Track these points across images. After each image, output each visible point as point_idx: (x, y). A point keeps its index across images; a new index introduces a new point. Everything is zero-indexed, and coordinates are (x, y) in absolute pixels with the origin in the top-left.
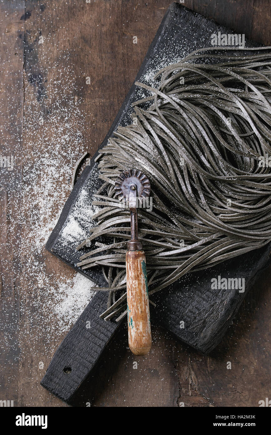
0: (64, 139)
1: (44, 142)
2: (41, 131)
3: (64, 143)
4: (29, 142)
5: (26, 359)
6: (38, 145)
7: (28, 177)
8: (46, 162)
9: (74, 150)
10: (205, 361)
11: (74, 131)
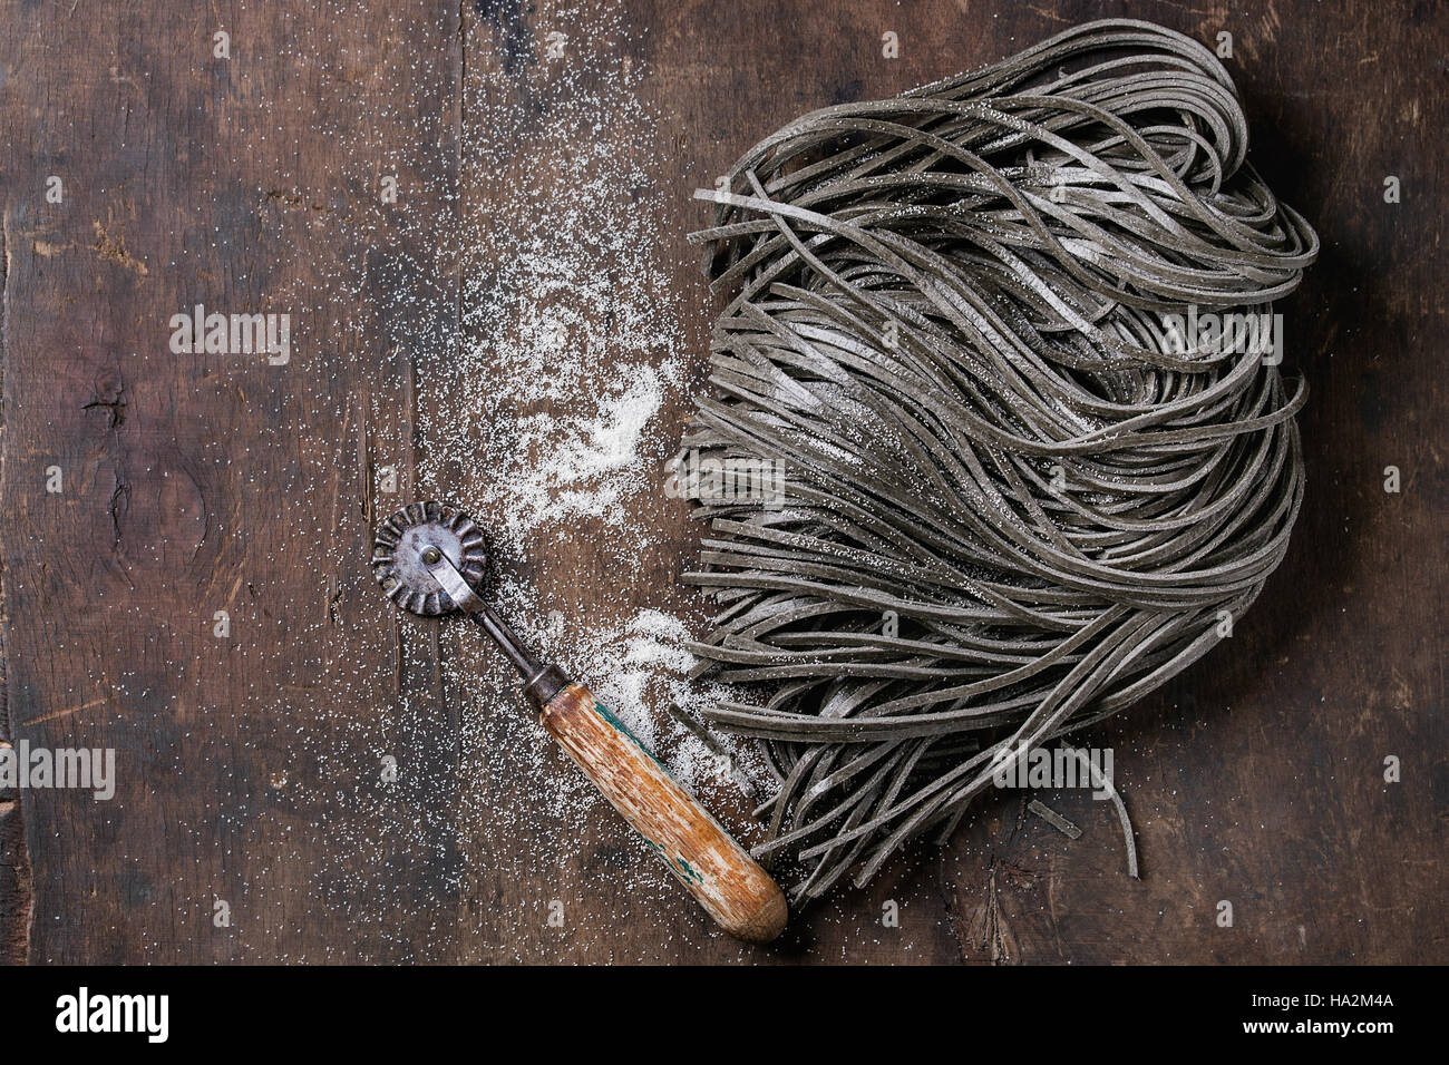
0: (591, 192)
1: (528, 202)
2: (517, 167)
3: (592, 206)
4: (480, 201)
5: (479, 887)
6: (510, 211)
7: (480, 313)
8: (534, 264)
9: (622, 228)
10: (1041, 888)
11: (621, 168)
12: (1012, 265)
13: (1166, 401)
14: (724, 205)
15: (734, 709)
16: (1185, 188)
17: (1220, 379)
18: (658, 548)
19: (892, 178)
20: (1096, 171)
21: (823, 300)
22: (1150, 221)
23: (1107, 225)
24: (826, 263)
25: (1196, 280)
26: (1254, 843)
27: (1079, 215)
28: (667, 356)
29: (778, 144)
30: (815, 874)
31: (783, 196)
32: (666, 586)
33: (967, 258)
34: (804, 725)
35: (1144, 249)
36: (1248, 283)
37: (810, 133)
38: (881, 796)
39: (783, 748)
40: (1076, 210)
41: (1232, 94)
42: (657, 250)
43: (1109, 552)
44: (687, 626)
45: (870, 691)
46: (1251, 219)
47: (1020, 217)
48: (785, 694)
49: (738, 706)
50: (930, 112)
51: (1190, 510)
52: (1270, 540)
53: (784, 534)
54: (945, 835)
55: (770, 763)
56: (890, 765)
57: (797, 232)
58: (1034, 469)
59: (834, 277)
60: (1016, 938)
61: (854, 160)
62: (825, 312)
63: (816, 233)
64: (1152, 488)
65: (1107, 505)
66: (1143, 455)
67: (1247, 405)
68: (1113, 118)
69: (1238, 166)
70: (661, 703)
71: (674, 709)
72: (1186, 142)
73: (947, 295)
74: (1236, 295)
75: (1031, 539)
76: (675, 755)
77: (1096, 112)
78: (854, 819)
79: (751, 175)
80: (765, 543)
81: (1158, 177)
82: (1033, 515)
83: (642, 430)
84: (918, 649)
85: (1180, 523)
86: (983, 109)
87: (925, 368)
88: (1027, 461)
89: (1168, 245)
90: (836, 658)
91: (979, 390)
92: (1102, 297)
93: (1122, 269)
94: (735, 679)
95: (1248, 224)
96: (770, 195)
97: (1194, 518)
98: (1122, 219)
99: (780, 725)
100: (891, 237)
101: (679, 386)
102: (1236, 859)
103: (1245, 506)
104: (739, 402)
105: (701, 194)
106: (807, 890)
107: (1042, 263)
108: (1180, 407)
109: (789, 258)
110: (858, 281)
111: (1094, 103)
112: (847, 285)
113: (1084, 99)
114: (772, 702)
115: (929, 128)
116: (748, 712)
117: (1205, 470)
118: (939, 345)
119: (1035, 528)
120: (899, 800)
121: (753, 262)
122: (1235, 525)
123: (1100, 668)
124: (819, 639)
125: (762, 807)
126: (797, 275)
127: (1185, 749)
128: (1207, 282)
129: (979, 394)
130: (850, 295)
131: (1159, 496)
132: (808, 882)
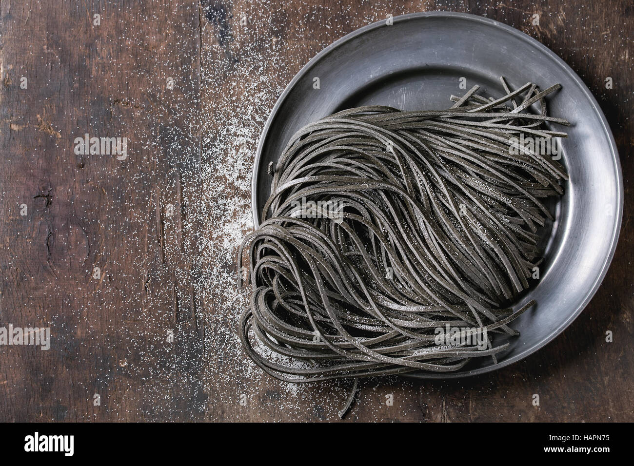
0: (259, 98)
1: (231, 103)
2: (226, 87)
3: (259, 104)
4: (209, 102)
5: (214, 409)
6: (223, 107)
7: (210, 152)
8: (232, 129)
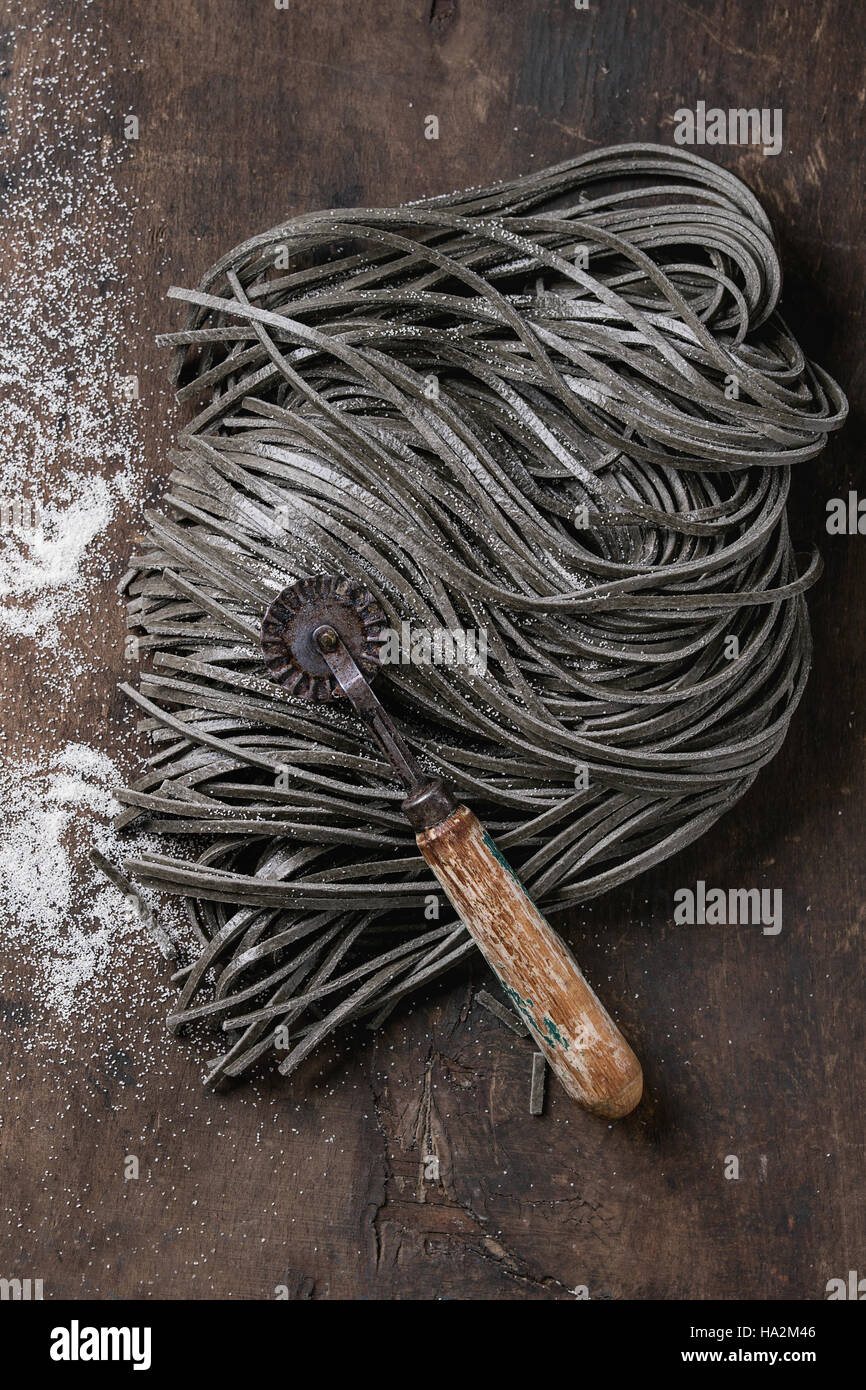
9: (85, 323)
10: (482, 1088)
11: (90, 257)
12: (510, 401)
13: (666, 564)
14: (200, 307)
15: (162, 862)
16: (707, 333)
17: (727, 544)
18: (93, 677)
19: (386, 294)
20: (610, 307)
21: (300, 420)
22: (666, 366)
23: (618, 366)
24: (306, 380)
25: (710, 434)
26: (719, 1060)
27: (588, 353)
28: (122, 468)
29: (265, 245)
30: (233, 1050)
31: (264, 302)
32: (99, 720)
33: (462, 389)
34: (238, 885)
35: (656, 396)
36: (767, 443)
37: (301, 236)
38: (314, 972)
39: (211, 908)
40: (585, 347)
41: (768, 236)
42: (122, 350)
43: (588, 723)
44: (118, 765)
45: (312, 854)
46: (776, 374)
47: (522, 348)
48: (216, 850)
49: (166, 859)
50: (434, 226)
51: (681, 684)
52: (766, 727)
53: (231, 674)
54: (380, 1019)
55: (195, 924)
56: (328, 938)
57: (277, 343)
58: (514, 625)
59: (314, 395)
60: (449, 1141)
61: (347, 271)
62: (301, 433)
63: (298, 347)
64: (642, 657)
65: (591, 671)
66: (635, 619)
67: (754, 576)
68: (635, 250)
69: (767, 315)
70: (82, 848)
71: (96, 855)
72: (712, 284)
73: (436, 426)
74: (753, 453)
75: (505, 701)
76: (92, 907)
77: (617, 243)
78: (283, 992)
79: (232, 277)
80: (210, 682)
81: (680, 319)
82: (509, 675)
83: (87, 546)
84: (371, 817)
85: (670, 698)
86: (494, 227)
87: (405, 504)
88: (507, 616)
89: (682, 393)
90: (280, 816)
91: (462, 533)
92: (605, 446)
93: (630, 415)
94: (165, 830)
95: (772, 378)
96: (251, 301)
97: (686, 693)
98: (635, 361)
99: (211, 882)
100: (380, 358)
101: (132, 502)
102: (699, 1075)
103: (742, 686)
104: (198, 524)
105: (176, 293)
106: (224, 1067)
107: (544, 402)
108: (681, 571)
109: (266, 372)
110: (339, 403)
111: (615, 233)
112: (327, 406)
113: (606, 227)
114: (204, 857)
115: (432, 243)
116: (177, 866)
117: (702, 643)
118: (422, 479)
119: (510, 690)
120: (333, 977)
121: (226, 372)
122: (729, 706)
123: (569, 853)
124: (262, 793)
125: (182, 972)
126: (274, 391)
127: (651, 950)
128: (722, 438)
129: (461, 538)
130: (330, 417)
131: (650, 666)
132: (225, 1059)
